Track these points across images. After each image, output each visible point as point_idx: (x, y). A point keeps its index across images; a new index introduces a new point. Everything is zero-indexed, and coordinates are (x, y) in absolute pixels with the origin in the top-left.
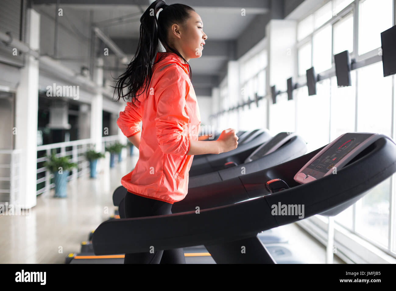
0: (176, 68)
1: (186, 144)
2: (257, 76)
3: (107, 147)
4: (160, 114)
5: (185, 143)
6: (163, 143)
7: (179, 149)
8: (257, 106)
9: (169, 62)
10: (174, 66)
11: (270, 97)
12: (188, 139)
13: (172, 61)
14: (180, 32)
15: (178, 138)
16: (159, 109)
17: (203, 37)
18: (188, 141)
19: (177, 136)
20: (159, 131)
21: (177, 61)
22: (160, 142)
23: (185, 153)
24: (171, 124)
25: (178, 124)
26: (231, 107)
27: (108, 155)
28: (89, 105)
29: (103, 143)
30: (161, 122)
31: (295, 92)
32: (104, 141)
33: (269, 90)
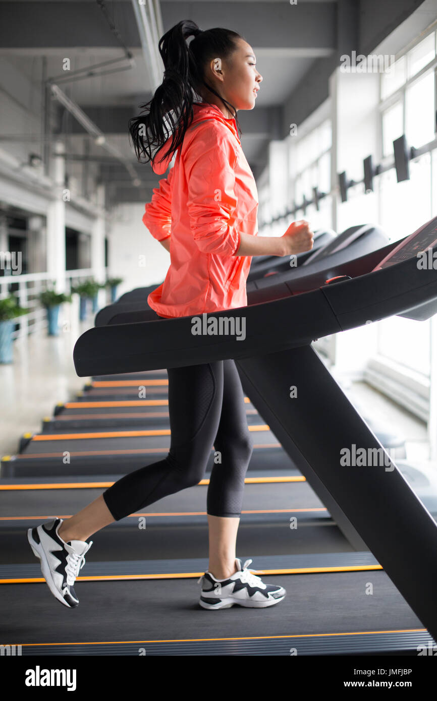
0: (214, 126)
1: (235, 238)
2: (316, 163)
3: (74, 286)
4: (193, 196)
5: (233, 237)
6: (199, 237)
7: (223, 246)
8: (318, 209)
9: (204, 117)
10: (212, 123)
11: (337, 193)
12: (237, 232)
13: (209, 115)
14: (222, 72)
15: (221, 229)
16: (191, 187)
17: (256, 80)
18: (237, 234)
19: (220, 226)
20: (194, 220)
21: (216, 115)
22: (195, 235)
23: (233, 252)
24: (209, 209)
25: (221, 208)
26: (276, 215)
27: (76, 298)
28: (43, 218)
29: (67, 279)
30: (196, 207)
31: (376, 180)
32: (69, 277)
33: (336, 180)
